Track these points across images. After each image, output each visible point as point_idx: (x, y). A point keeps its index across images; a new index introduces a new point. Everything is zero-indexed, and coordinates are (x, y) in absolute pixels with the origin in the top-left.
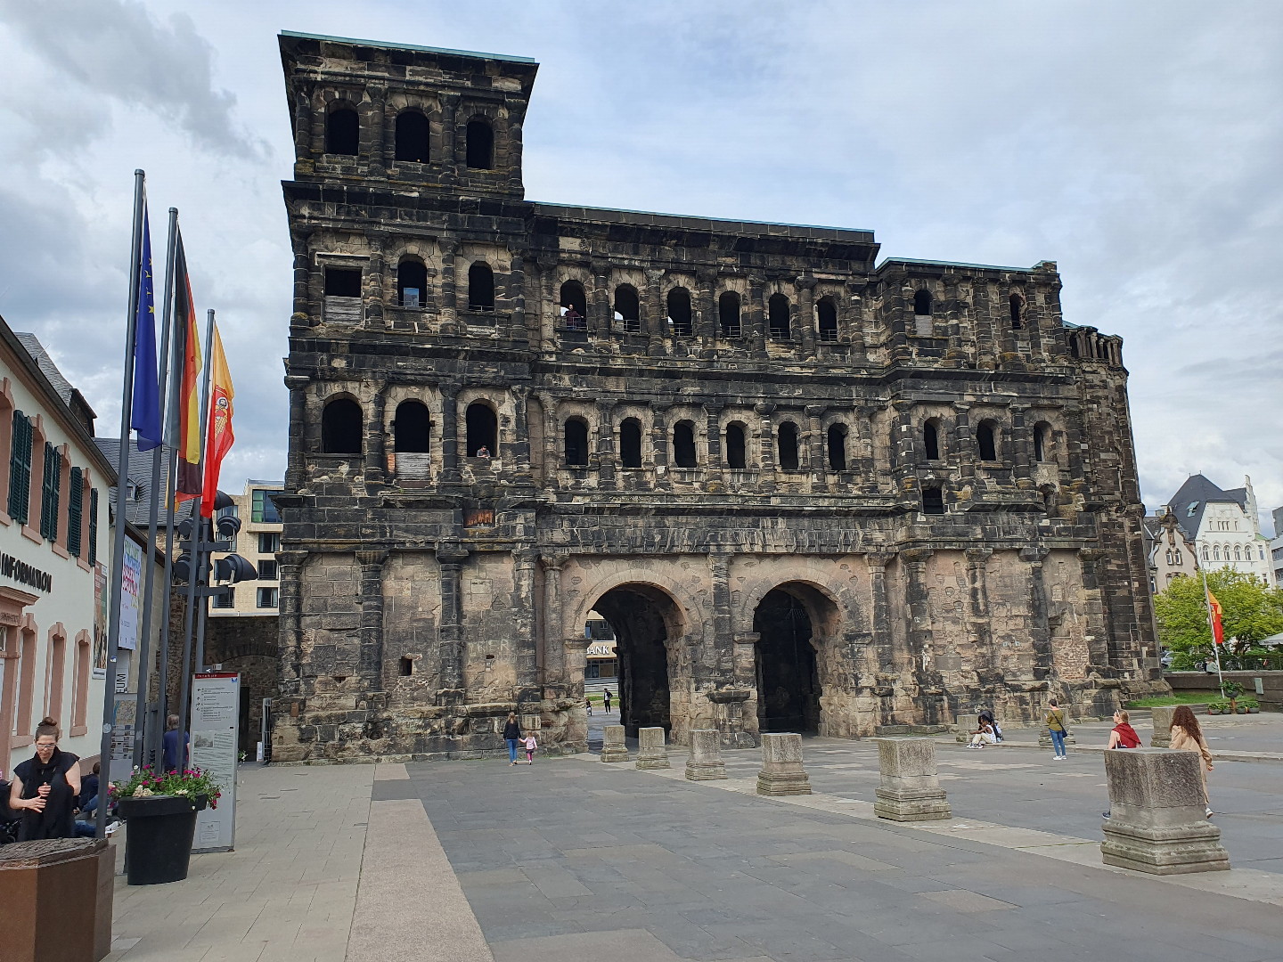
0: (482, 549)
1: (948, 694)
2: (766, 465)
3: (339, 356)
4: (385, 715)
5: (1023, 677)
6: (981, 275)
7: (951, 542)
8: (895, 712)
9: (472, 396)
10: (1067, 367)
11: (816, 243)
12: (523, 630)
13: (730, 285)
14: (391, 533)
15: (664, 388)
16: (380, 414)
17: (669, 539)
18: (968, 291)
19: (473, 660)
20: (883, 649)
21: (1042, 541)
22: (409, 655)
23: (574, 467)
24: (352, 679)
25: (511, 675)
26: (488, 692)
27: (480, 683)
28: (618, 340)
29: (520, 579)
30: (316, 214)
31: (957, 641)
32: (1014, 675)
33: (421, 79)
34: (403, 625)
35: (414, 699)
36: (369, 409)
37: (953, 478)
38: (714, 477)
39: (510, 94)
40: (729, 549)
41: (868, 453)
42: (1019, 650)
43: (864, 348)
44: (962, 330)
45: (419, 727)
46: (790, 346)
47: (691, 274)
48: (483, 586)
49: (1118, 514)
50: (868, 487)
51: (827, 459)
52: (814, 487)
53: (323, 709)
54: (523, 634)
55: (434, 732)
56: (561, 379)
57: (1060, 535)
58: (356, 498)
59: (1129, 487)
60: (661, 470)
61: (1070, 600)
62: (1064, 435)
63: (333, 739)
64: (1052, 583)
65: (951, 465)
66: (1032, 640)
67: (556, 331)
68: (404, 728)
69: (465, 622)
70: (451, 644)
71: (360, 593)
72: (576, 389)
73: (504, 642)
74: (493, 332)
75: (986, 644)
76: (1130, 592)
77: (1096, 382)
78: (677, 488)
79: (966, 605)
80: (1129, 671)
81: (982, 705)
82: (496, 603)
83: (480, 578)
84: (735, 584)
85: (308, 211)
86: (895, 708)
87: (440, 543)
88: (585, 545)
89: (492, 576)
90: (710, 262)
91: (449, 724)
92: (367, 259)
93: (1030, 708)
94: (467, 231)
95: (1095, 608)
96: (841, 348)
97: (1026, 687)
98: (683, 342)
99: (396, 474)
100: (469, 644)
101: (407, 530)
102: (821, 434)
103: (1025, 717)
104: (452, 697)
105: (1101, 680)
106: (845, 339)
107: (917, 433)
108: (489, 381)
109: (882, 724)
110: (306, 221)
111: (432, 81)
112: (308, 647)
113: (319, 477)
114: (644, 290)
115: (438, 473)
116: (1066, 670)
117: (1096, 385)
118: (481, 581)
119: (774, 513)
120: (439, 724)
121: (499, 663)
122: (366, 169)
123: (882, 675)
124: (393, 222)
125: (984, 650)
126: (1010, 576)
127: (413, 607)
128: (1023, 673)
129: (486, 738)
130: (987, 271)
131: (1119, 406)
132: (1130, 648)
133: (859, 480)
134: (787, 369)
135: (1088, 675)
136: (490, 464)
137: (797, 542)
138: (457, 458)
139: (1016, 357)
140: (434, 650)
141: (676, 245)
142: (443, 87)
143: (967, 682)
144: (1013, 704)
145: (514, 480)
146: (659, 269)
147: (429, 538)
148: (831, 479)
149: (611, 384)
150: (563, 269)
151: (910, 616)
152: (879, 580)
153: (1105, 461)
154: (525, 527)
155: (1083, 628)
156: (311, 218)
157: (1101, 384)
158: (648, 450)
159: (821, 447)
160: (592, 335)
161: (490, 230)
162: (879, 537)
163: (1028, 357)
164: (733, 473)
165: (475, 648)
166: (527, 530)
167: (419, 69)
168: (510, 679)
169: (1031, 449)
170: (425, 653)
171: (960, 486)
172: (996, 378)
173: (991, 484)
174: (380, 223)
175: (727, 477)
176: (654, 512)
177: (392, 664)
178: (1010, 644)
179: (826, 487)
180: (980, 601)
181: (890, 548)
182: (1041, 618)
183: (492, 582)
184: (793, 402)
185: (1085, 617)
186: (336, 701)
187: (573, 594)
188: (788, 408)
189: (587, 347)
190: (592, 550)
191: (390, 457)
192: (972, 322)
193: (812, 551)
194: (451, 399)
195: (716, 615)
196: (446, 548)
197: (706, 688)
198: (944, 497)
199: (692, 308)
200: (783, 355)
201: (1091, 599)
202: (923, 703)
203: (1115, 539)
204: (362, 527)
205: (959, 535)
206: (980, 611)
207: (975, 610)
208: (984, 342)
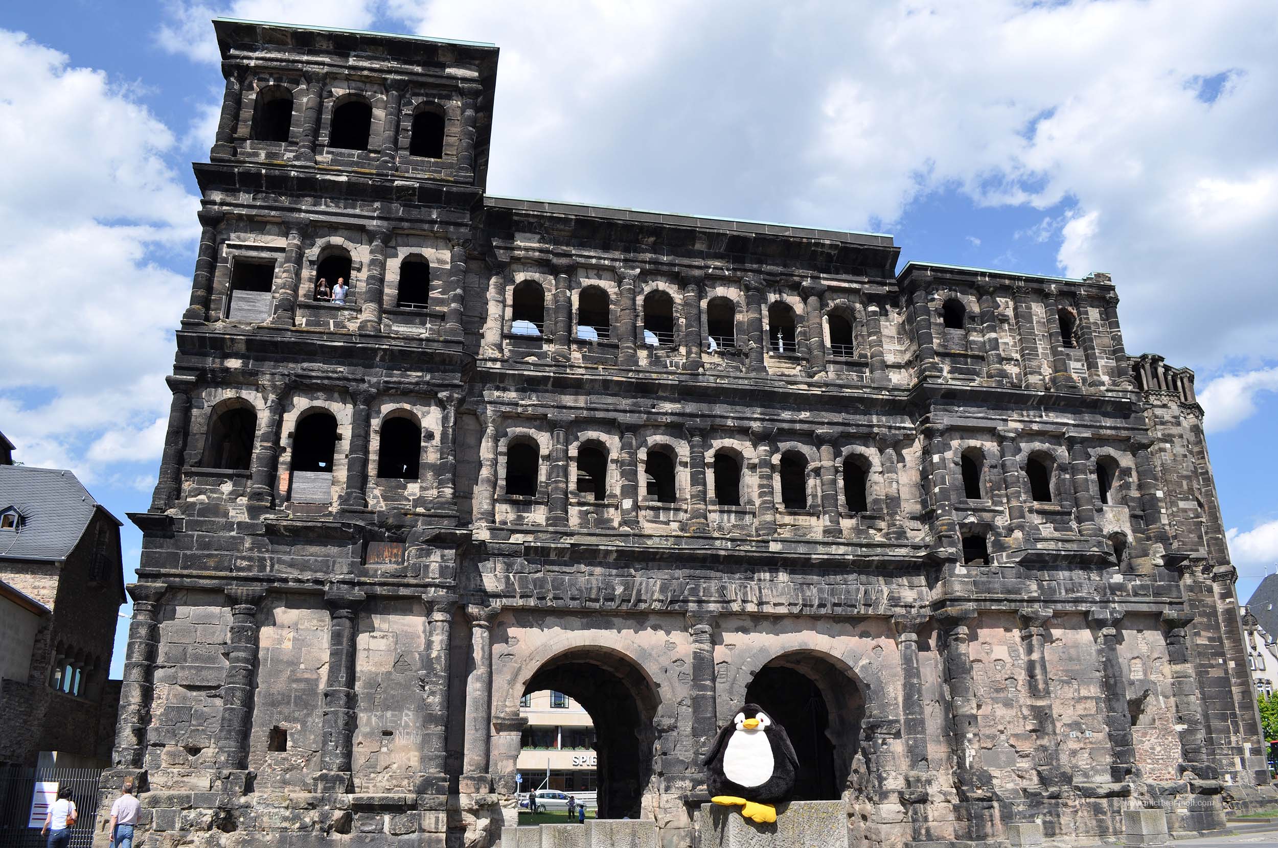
0: (384, 593)
1: (999, 799)
2: (764, 502)
3: (236, 356)
4: (243, 800)
5: (1098, 779)
6: (1022, 284)
7: (999, 601)
8: (930, 824)
9: (390, 407)
10: (1131, 392)
11: (823, 245)
12: (431, 699)
14: (272, 566)
15: (634, 404)
16: (277, 424)
17: (634, 592)
18: (1007, 302)
19: (366, 735)
20: (915, 740)
21: (1114, 602)
22: (283, 725)
23: (515, 497)
24: (209, 752)
25: (413, 759)
26: (383, 780)
27: (372, 767)
28: (580, 349)
29: (431, 634)
30: (230, 199)
31: (1011, 729)
32: (1086, 775)
33: (366, 64)
34: (280, 685)
35: (285, 783)
36: (264, 417)
37: (1001, 522)
38: (696, 515)
39: (464, 80)
40: (712, 607)
41: (893, 490)
42: (1091, 743)
43: (886, 366)
44: (1001, 347)
45: (285, 819)
46: (796, 360)
47: (672, 276)
48: (384, 640)
49: (1205, 576)
50: (894, 533)
51: (842, 498)
52: (826, 532)
53: (170, 788)
54: (430, 705)
55: (303, 828)
57: (1136, 594)
58: (233, 523)
59: (1216, 544)
60: (627, 504)
61: (1153, 677)
62: (1134, 474)
63: (173, 828)
64: (1130, 656)
65: (996, 505)
66: (1107, 729)
68: (265, 819)
69: (358, 686)
70: (335, 713)
71: (229, 642)
72: (523, 402)
73: (407, 715)
74: (423, 331)
75: (1048, 734)
76: (1226, 672)
77: (1167, 418)
78: (648, 528)
79: (1020, 683)
80: (1231, 773)
81: (1045, 815)
82: (400, 662)
83: (382, 631)
84: (720, 653)
85: (220, 197)
86: (930, 818)
87: (332, 583)
88: (521, 597)
89: (396, 628)
90: (696, 263)
91: (324, 817)
92: (282, 250)
93: (1107, 818)
94: (401, 220)
95: (1186, 688)
96: (858, 366)
97: (1102, 791)
98: (661, 353)
99: (289, 496)
100: (362, 715)
101: (292, 565)
102: (834, 466)
103: (1102, 832)
104: (329, 782)
105: (1198, 782)
106: (861, 356)
107: (952, 465)
108: (411, 387)
109: (914, 839)
110: (216, 207)
111: (378, 66)
112: (157, 708)
113: (195, 496)
114: (616, 293)
115: (340, 497)
116: (1153, 770)
117: (1168, 422)
118: (382, 634)
119: (773, 563)
120: (312, 816)
121: (400, 740)
122: (291, 155)
123: (913, 773)
124: (316, 209)
125: (1045, 742)
126: (1076, 646)
127: (293, 663)
128: (1097, 772)
129: (372, 840)
130: (1028, 280)
131: (1196, 449)
132: (1230, 743)
133: (883, 525)
134: (790, 386)
135: (1181, 774)
136: (405, 488)
137: (804, 600)
138: (364, 478)
139: (1070, 378)
140: (316, 721)
141: (655, 243)
142: (390, 72)
143: (1025, 784)
144: (1086, 814)
145: (433, 508)
146: (633, 268)
147: (320, 575)
148: (847, 524)
149: (568, 400)
150: (518, 268)
151: (948, 697)
152: (909, 651)
153: (1185, 511)
154: (441, 566)
155: (1171, 714)
156: (222, 204)
157: (1173, 420)
158: (614, 481)
159: (834, 482)
160: (549, 341)
161: (429, 218)
162: (908, 595)
163: (1084, 380)
164: (722, 512)
165: (367, 720)
166: (443, 571)
167: (363, 54)
168: (412, 764)
169: (1094, 489)
170: (304, 724)
171: (1010, 530)
172: (1048, 403)
173: (1047, 530)
174: (300, 210)
175: (714, 517)
176: (615, 555)
177: (259, 735)
178: (1079, 734)
179: (841, 532)
180: (1039, 677)
181: (923, 610)
182: (1118, 700)
183: (396, 636)
184: (798, 426)
185: (1172, 700)
186: (185, 779)
187: (506, 659)
188: (791, 434)
189: (541, 355)
190: (532, 602)
191: (283, 475)
192: (1014, 338)
193: (823, 611)
194: (362, 407)
195: (695, 693)
196: (338, 589)
197: (678, 788)
198: (989, 545)
199: (675, 314)
200: (787, 372)
201: (1179, 680)
202: (967, 810)
203: (1204, 606)
204: (237, 558)
205: (1009, 592)
206: (1039, 691)
207: (1033, 690)
208: (1029, 360)
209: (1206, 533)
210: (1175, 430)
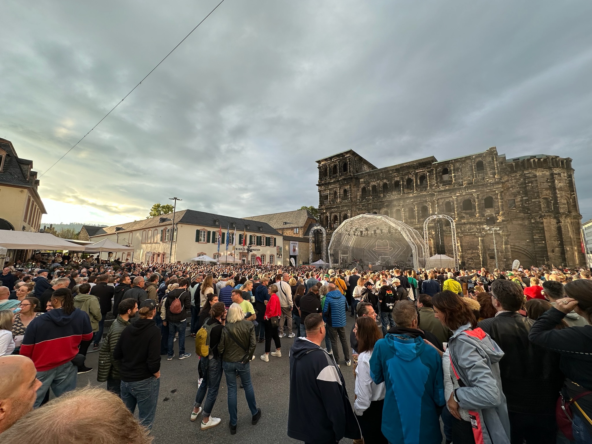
2: (404, 218)
3: (324, 210)
9: (343, 213)
13: (396, 179)
16: (330, 218)
21: (483, 232)
28: (372, 197)
39: (348, 157)
44: (457, 176)
46: (411, 189)
47: (386, 179)
49: (540, 219)
51: (421, 215)
56: (360, 206)
64: (489, 243)
65: (452, 213)
67: (360, 197)
72: (363, 208)
74: (346, 201)
77: (531, 175)
85: (320, 188)
90: (390, 176)
92: (328, 193)
94: (341, 184)
96: (425, 187)
99: (333, 227)
108: (345, 210)
111: (336, 159)
114: (377, 185)
117: (531, 177)
122: (328, 178)
130: (465, 157)
142: (338, 160)
148: (422, 220)
149: (369, 206)
150: (361, 185)
157: (534, 176)
160: (367, 197)
162: (433, 233)
163: (484, 178)
167: (334, 158)
169: (483, 205)
173: (467, 217)
188: (409, 204)
189: (366, 199)
191: (332, 225)
199: (388, 186)
200: (409, 192)
203: (538, 227)
208: (464, 178)
209: (553, 205)
210: (533, 179)
